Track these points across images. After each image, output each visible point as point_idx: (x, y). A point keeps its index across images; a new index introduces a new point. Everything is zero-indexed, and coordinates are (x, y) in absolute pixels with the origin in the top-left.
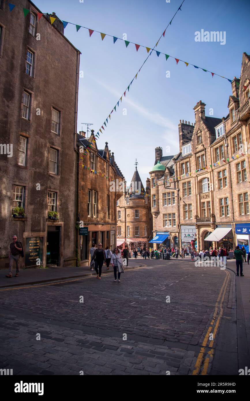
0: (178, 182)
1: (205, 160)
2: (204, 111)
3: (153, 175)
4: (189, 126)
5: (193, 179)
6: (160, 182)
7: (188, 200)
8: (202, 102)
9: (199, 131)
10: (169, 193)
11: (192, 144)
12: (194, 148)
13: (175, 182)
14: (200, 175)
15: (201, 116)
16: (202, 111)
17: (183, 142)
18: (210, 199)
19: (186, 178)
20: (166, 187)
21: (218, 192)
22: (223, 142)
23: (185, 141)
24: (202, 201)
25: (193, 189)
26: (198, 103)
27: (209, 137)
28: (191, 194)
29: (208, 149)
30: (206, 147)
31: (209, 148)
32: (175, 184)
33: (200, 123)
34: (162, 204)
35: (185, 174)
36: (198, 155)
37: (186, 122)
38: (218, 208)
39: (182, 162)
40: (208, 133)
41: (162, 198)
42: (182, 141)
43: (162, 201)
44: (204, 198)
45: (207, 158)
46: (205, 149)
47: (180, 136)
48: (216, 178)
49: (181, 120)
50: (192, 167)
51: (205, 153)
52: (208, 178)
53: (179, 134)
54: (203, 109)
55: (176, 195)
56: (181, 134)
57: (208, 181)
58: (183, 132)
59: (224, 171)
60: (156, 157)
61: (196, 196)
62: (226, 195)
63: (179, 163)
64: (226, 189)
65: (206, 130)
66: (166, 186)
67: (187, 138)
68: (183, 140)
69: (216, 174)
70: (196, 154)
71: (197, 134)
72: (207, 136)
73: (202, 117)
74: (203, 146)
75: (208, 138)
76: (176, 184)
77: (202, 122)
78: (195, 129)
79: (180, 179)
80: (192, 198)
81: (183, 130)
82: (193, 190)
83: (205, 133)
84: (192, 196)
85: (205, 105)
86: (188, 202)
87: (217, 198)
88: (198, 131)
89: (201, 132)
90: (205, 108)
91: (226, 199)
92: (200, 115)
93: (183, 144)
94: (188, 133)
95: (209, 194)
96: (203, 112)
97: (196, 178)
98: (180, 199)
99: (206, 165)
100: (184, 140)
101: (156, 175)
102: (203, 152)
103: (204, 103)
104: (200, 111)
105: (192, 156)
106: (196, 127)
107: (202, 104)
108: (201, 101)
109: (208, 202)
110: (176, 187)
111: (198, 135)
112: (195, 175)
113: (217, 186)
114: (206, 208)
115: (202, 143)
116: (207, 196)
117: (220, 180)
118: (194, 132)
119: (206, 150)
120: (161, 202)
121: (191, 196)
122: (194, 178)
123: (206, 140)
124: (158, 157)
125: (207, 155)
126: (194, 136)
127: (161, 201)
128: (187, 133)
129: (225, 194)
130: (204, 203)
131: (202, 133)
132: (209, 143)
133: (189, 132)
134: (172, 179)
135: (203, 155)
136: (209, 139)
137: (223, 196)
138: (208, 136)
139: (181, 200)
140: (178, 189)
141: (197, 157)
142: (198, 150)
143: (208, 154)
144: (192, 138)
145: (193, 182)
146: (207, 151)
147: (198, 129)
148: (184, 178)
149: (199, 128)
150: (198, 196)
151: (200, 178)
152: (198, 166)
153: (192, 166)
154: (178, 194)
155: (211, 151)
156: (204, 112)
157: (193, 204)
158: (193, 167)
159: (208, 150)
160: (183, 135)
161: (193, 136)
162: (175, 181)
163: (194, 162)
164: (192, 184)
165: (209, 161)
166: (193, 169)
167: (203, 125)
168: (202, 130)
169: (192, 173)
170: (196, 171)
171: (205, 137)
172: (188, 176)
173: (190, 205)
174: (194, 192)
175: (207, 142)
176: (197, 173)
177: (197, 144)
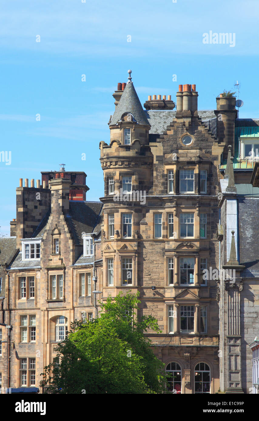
0: (10, 312)
1: (62, 285)
2: (68, 194)
5: (41, 312)
7: (29, 350)
9: (56, 231)
12: (46, 258)
15: (61, 205)
16: (64, 196)
19: (26, 308)
25: (40, 331)
27: (73, 250)
28: (35, 339)
30: (67, 265)
31: (71, 269)
33: (59, 216)
35: (25, 299)
36: (51, 273)
39: (21, 274)
40: (70, 242)
45: (66, 283)
46: (65, 268)
50: (39, 290)
51: (63, 274)
52: (66, 319)
54: (67, 191)
55: (5, 336)
61: (45, 345)
63: (13, 275)
65: (68, 235)
70: (48, 269)
71: (52, 235)
72: (69, 247)
73: (63, 207)
74: (60, 261)
75: (70, 251)
76: (7, 315)
77: (62, 217)
78: (49, 221)
79: (15, 306)
80: (37, 348)
82: (39, 334)
83: (66, 239)
84: (37, 343)
86: (30, 354)
88: (54, 230)
89: (60, 234)
92: (60, 201)
97: (46, 312)
99: (64, 296)
102: (61, 272)
104: (61, 193)
105: (41, 271)
106: (52, 221)
107: (66, 183)
110: (7, 321)
111: (55, 237)
112: (45, 308)
115: (60, 255)
118: (47, 227)
119: (66, 270)
121: (35, 343)
123: (67, 252)
125: (66, 279)
126: (47, 234)
131: (62, 236)
132: (71, 260)
135: (59, 277)
136: (71, 253)
138: (71, 248)
139: (14, 347)
140: (9, 326)
141: (50, 275)
142: (53, 264)
143: (69, 278)
144: (44, 238)
145: (40, 318)
146: (68, 272)
147: (55, 226)
148: (22, 307)
150: (48, 346)
151: (52, 314)
152: (51, 292)
153: (41, 289)
154: (10, 337)
156: (67, 197)
158: (42, 291)
159: (69, 271)
162: (5, 307)
163: (44, 282)
164: (38, 322)
165: (69, 291)
166: (41, 295)
167: (64, 223)
168: (61, 231)
169: (40, 302)
170: (46, 300)
171: (65, 246)
172: (30, 305)
173: (33, 360)
174: (40, 336)
175: (67, 256)
176: (49, 305)
177: (51, 253)
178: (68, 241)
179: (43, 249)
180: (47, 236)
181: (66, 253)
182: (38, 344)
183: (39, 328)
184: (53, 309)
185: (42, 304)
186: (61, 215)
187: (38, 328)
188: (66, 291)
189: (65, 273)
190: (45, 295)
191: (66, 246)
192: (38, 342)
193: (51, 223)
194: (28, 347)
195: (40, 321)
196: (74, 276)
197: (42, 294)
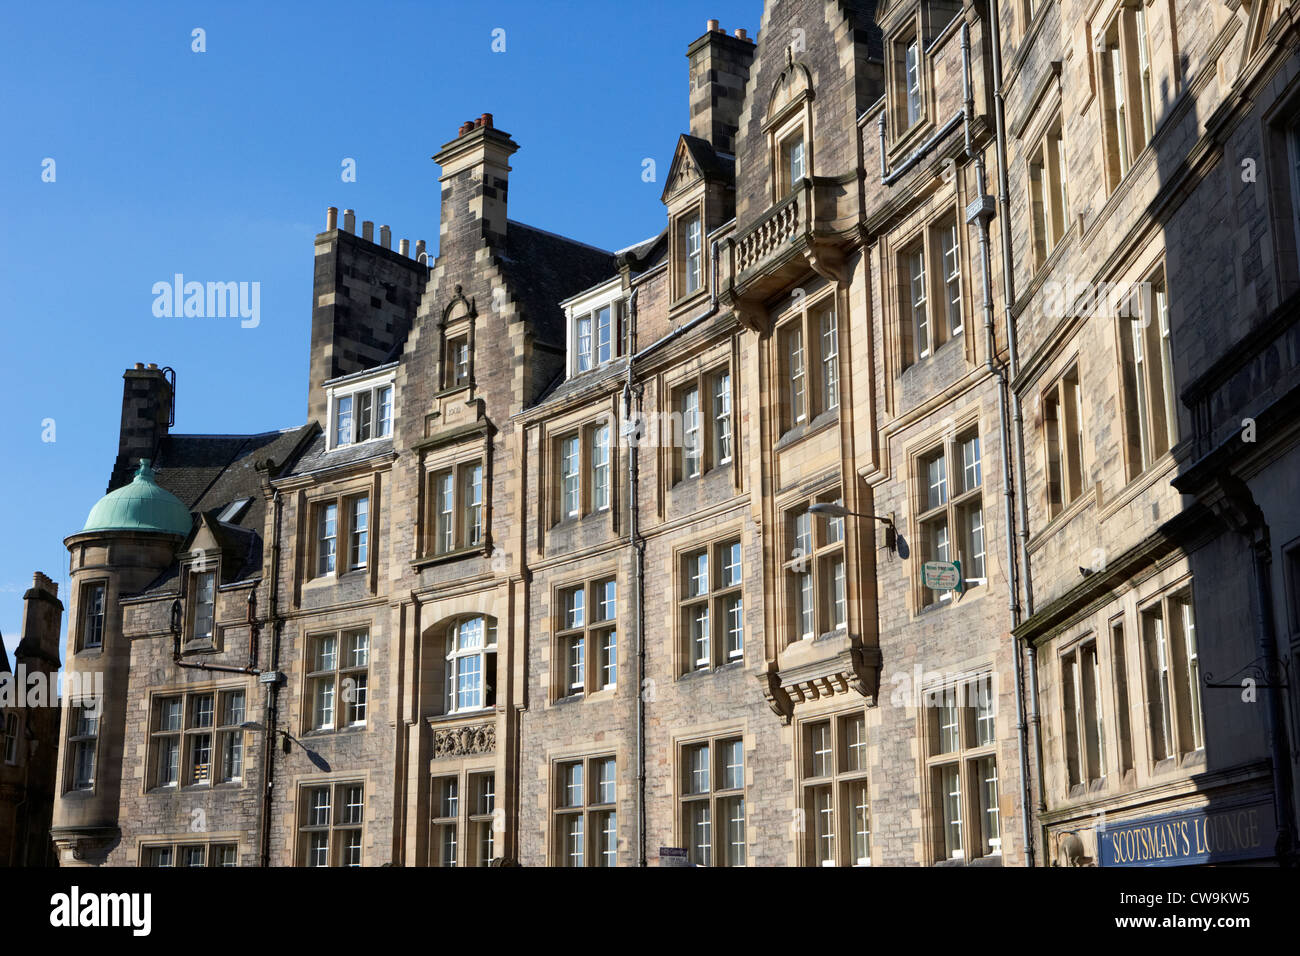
0: (278, 629)
1: (480, 500)
2: (504, 185)
3: (96, 555)
4: (385, 253)
5: (389, 614)
6: (140, 616)
7: (341, 753)
8: (496, 126)
9: (460, 310)
10: (199, 700)
11: (404, 381)
12: (416, 412)
13: (256, 627)
14: (439, 592)
15: (479, 215)
16: (491, 184)
17: (335, 359)
18: (496, 762)
19: (336, 603)
20: (188, 653)
21: (551, 720)
22: (610, 402)
23: (347, 354)
24: (438, 768)
25: (384, 681)
26: (471, 126)
27: (525, 360)
28: (362, 717)
29: (509, 437)
30: (499, 420)
31: (519, 428)
32: (255, 633)
33: (472, 256)
34: (140, 771)
35: (332, 575)
36: (435, 460)
37: (368, 226)
38: (544, 825)
39: (320, 490)
40: (516, 332)
41: (144, 726)
42: (328, 350)
43: (142, 750)
44: (452, 747)
45: (495, 487)
46: (492, 430)
47: (318, 312)
48: (544, 626)
49: (334, 211)
50: (388, 532)
51: (483, 454)
52: (492, 621)
53: (315, 302)
54: (500, 173)
55: (253, 713)
56: (330, 299)
57: (491, 636)
58: (341, 289)
59: (599, 586)
60: (126, 433)
61: (403, 731)
62: (599, 744)
63: (295, 499)
64: (608, 705)
65: (506, 310)
66: (183, 648)
67: (367, 336)
68: (336, 343)
69: (545, 599)
70: (423, 451)
71: (443, 327)
72: (512, 352)
73: (485, 222)
74: (474, 409)
75: (516, 363)
76: (265, 639)
77: (482, 255)
78: (432, 286)
79: (297, 603)
80: (370, 746)
81: (347, 281)
82: (382, 693)
83: (499, 327)
84: (372, 728)
85: (514, 147)
86: (342, 768)
87: (543, 757)
88: (450, 307)
89: (473, 315)
90: (510, 169)
91: (598, 764)
92: (477, 206)
93: (337, 370)
94: (376, 303)
95: (493, 724)
96: (495, 189)
97: (411, 610)
98: (280, 744)
99: (488, 534)
100: (352, 345)
101: (114, 563)
102: (476, 449)
103: (510, 136)
104: (481, 178)
105: (395, 464)
106: (444, 278)
107: (499, 143)
108: (489, 118)
109: (483, 781)
110: (264, 656)
111: (452, 332)
112: (406, 594)
113: (545, 680)
114: (460, 818)
115: (473, 387)
116: (479, 740)
117: (566, 643)
118: (423, 311)
119: (498, 438)
120: (136, 762)
121: (364, 729)
122: (396, 613)
123: (501, 371)
124: (143, 432)
125: (497, 468)
126: (423, 330)
127: (137, 750)
128: (368, 301)
129: (599, 736)
130: (452, 781)
131: (481, 322)
132: (519, 396)
133: (382, 294)
134: (240, 600)
135: (466, 468)
136: (519, 371)
137: (586, 748)
138: (519, 351)
139: (287, 748)
140: (271, 677)
141: (429, 469)
142: (439, 428)
143: (507, 464)
144: (410, 348)
145: (386, 633)
146: (502, 444)
147: (453, 293)
148: (323, 605)
149: (459, 289)
150: (415, 732)
151: (434, 613)
152: (431, 533)
153: (393, 528)
154: (272, 712)
155: (525, 450)
156: (500, 192)
157: (370, 789)
158: (396, 535)
159: (509, 440)
160: (337, 308)
161: (415, 335)
162: (260, 612)
163: (404, 501)
164: (378, 650)
165: (510, 511)
166: (391, 552)
167: (489, 272)
168: (478, 304)
169: (386, 577)
170: (411, 562)
171: (492, 354)
172: (351, 593)
173: (354, 790)
174: (384, 701)
175: (503, 386)
176: (422, 580)
177: (437, 390)
178: (505, 331)
179: (404, 388)
180: (420, 338)
181: (499, 375)
182: (376, 730)
183: (380, 673)
184: (437, 595)
185: (397, 581)
186: (479, 249)
187: (375, 674)
188: (494, 513)
189: (490, 448)
190: (410, 548)
191: (499, 352)
192: (376, 724)
193: (437, 291)
194: (338, 745)
195: (386, 645)
196: (529, 454)
197: (398, 545)
